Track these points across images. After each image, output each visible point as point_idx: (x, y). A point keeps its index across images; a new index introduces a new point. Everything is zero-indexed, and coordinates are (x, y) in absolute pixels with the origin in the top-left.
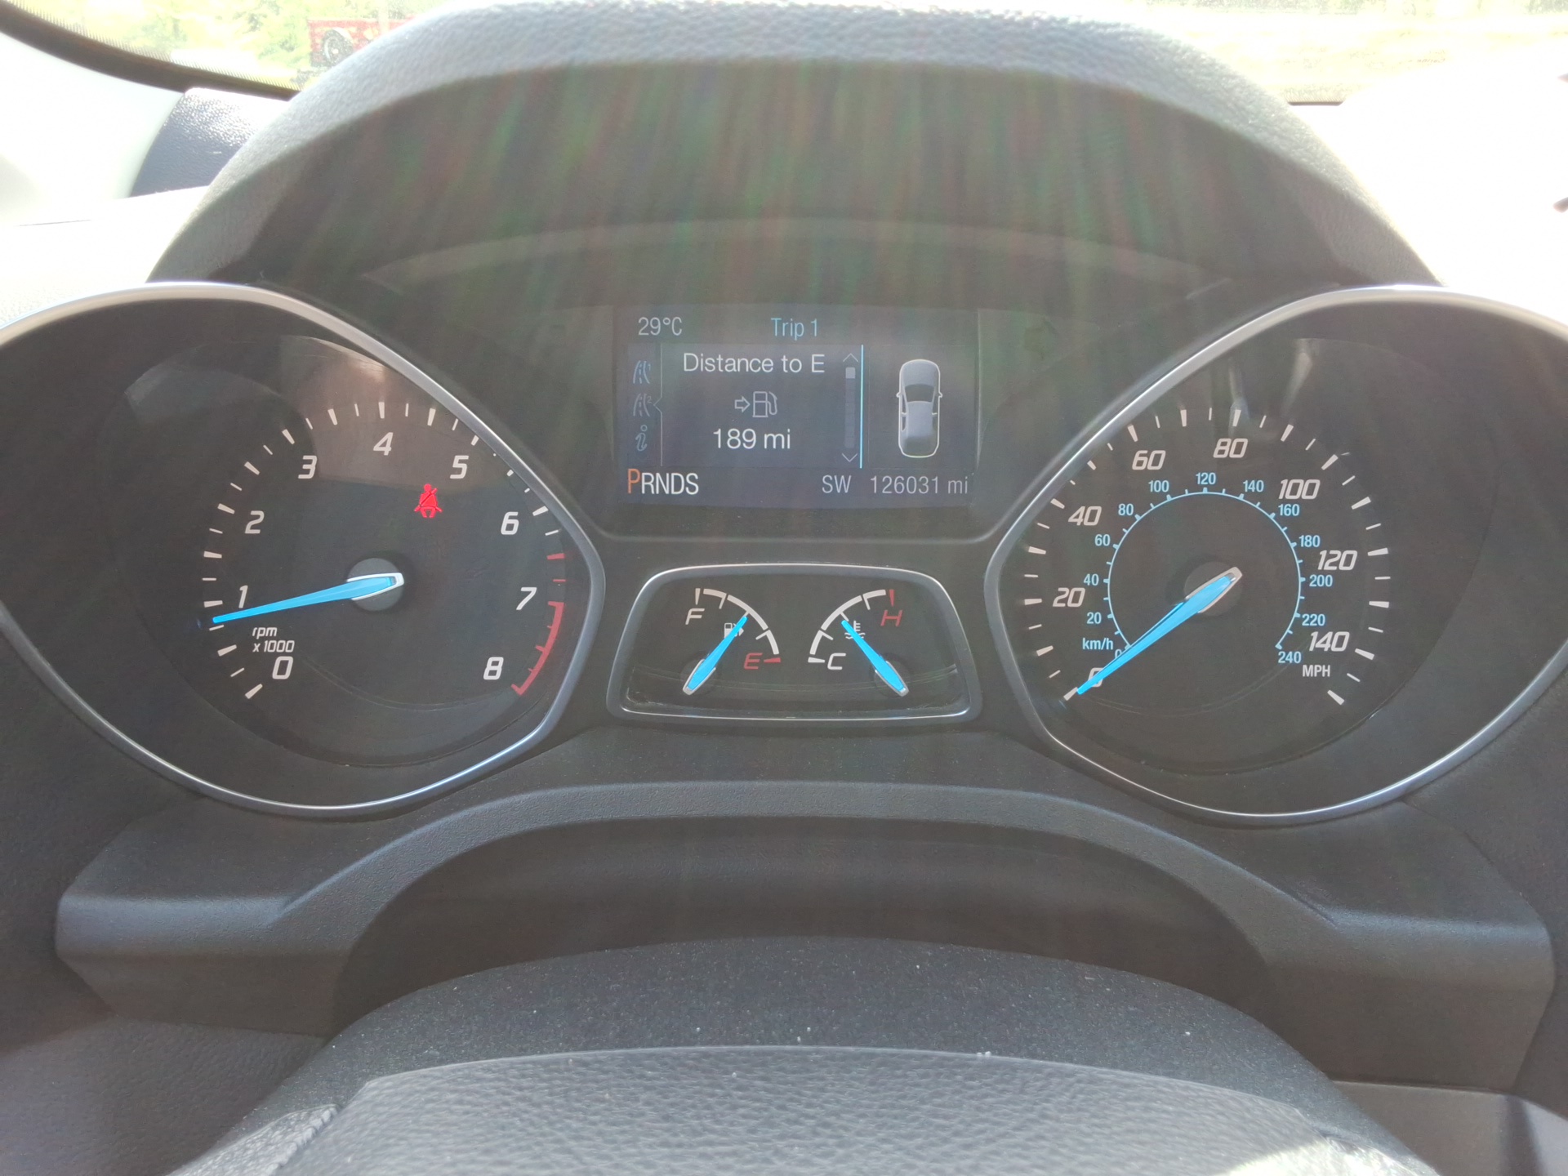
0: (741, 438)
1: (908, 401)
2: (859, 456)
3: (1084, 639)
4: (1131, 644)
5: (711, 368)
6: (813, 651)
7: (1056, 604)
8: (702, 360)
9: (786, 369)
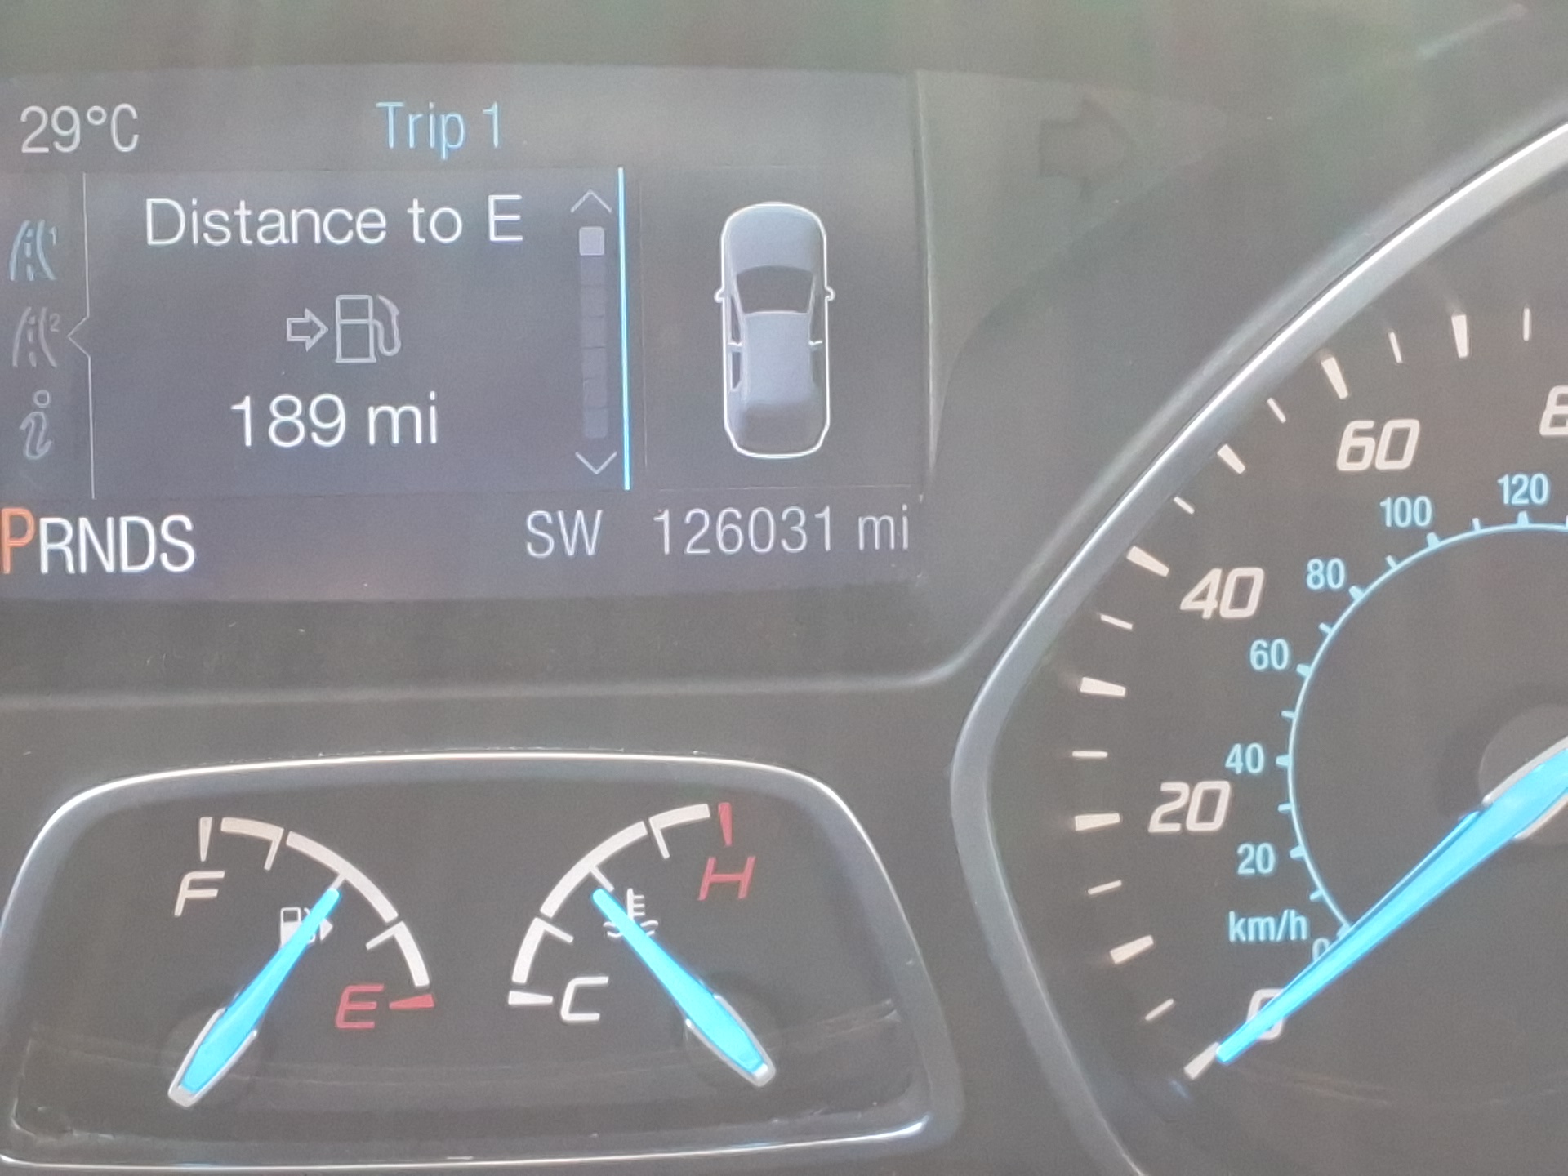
0: (305, 417)
1: (746, 310)
2: (621, 456)
3: (1232, 915)
4: (1352, 920)
5: (219, 235)
6: (521, 971)
7: (1156, 826)
8: (195, 215)
9: (421, 235)
